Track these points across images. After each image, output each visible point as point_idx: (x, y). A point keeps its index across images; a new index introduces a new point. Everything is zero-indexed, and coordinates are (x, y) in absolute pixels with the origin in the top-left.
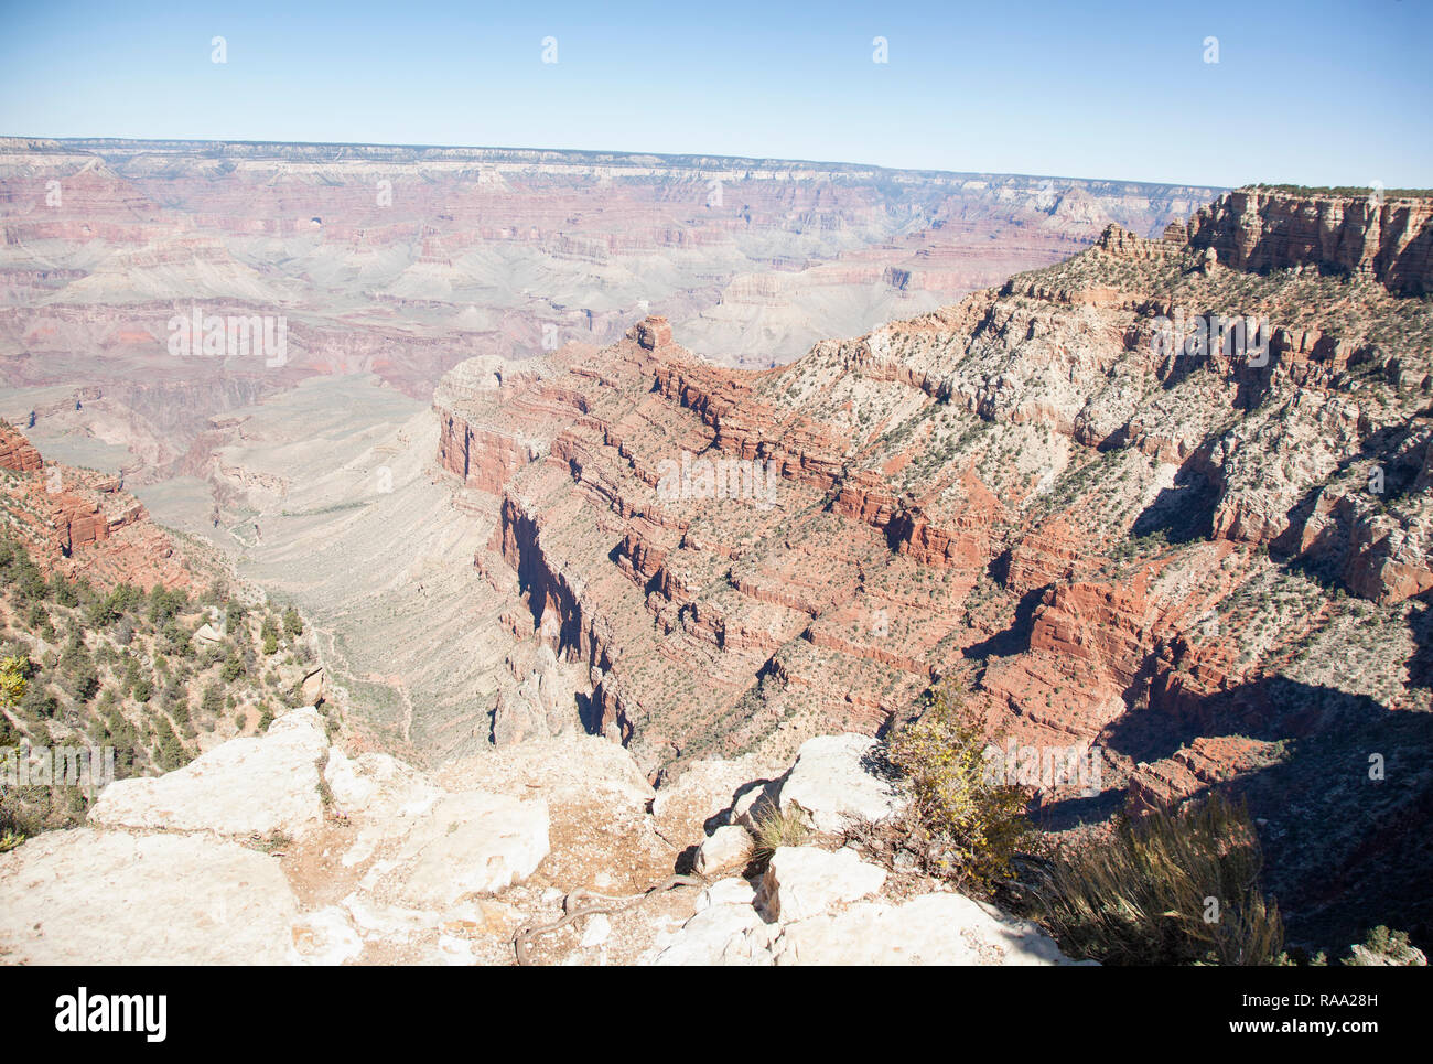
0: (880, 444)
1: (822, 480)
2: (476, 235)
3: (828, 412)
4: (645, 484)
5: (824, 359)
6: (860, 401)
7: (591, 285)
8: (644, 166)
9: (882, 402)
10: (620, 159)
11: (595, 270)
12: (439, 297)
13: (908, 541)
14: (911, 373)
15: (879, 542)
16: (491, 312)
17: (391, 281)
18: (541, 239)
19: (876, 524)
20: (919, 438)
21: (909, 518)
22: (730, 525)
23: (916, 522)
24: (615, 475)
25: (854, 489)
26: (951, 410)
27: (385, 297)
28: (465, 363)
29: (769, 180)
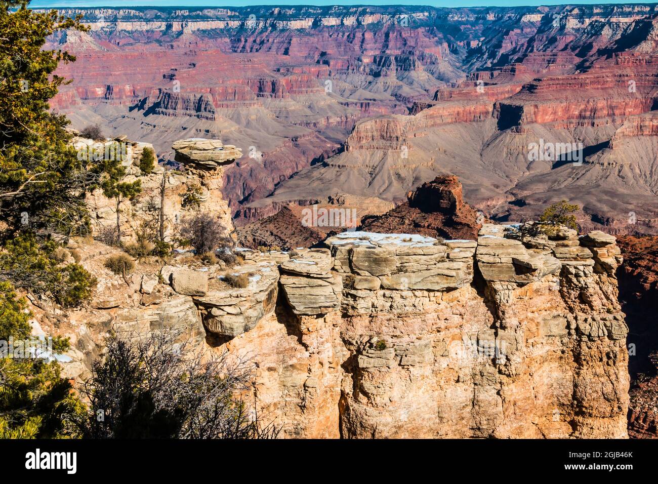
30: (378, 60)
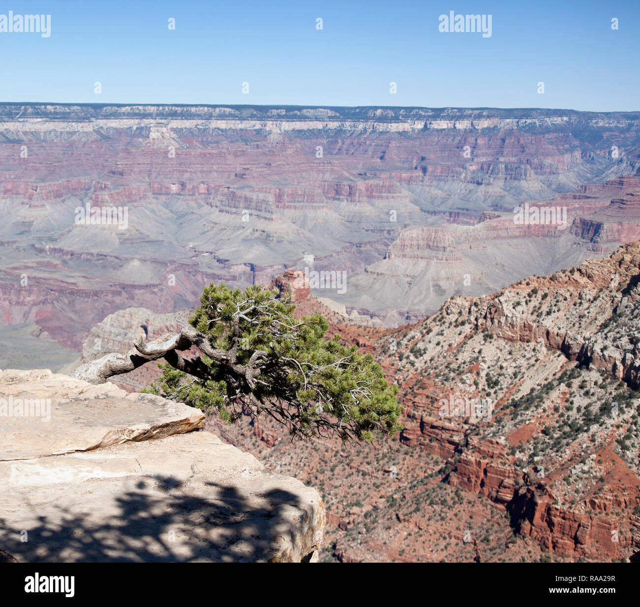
0: (508, 411)
1: (442, 448)
2: (145, 191)
3: (452, 375)
4: (263, 444)
5: (453, 318)
6: (489, 363)
7: (257, 239)
8: (317, 119)
9: (514, 365)
10: (292, 112)
11: (261, 225)
12: (105, 250)
13: (531, 522)
14: (548, 333)
15: (500, 521)
16: (155, 265)
17: (62, 235)
18: (209, 194)
19: (497, 500)
20: (552, 406)
21: (533, 495)
22: (341, 492)
23: (539, 501)
24: (235, 433)
25: (473, 459)
26: (592, 376)
27: (55, 250)
28: (114, 316)
29: (449, 130)
30: (485, 167)
